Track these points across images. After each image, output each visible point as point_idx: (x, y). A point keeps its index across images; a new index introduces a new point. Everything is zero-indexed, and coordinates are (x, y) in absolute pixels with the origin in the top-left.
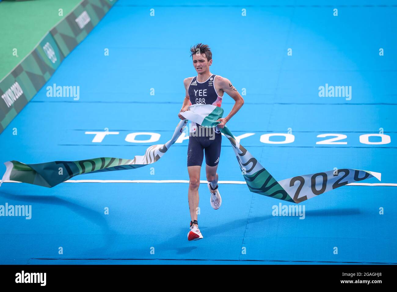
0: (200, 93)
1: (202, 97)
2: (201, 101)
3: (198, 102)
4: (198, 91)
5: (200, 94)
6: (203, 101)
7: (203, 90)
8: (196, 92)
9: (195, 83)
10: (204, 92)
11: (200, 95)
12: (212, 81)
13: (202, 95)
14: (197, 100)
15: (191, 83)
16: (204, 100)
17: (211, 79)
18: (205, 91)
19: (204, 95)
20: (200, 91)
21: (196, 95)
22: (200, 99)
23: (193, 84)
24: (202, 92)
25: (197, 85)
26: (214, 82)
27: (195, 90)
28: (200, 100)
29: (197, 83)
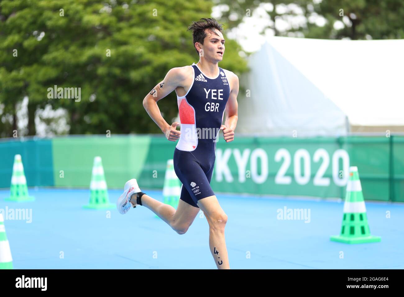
0: (213, 94)
1: (215, 101)
2: (213, 107)
3: (209, 107)
4: (211, 91)
5: (214, 96)
8: (207, 93)
9: (202, 78)
10: (220, 94)
11: (213, 98)
12: (224, 76)
13: (216, 98)
14: (208, 105)
15: (196, 77)
16: (217, 106)
17: (222, 74)
18: (221, 92)
19: (219, 98)
20: (214, 92)
21: (207, 97)
23: (200, 80)
24: (217, 92)
25: (206, 81)
26: (227, 77)
27: (205, 89)
28: (213, 105)
29: (206, 78)
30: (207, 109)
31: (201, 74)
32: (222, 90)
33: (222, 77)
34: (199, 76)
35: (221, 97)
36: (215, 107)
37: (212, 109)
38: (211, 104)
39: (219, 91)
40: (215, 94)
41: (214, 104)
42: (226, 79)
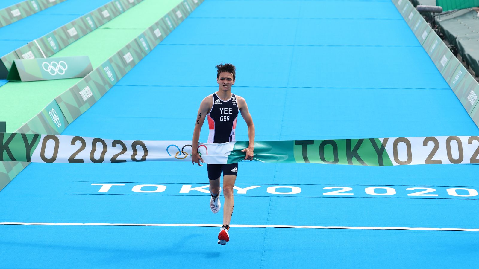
0: (225, 111)
1: (226, 115)
2: (225, 118)
3: (222, 119)
4: (224, 109)
5: (226, 112)
6: (227, 119)
7: (228, 109)
8: (221, 111)
9: (218, 102)
10: (229, 111)
12: (234, 100)
13: (227, 113)
14: (222, 118)
15: (214, 102)
16: (228, 117)
17: (234, 98)
18: (230, 109)
19: (229, 113)
20: (226, 110)
21: (221, 113)
22: (225, 116)
23: (217, 103)
24: (228, 110)
25: (221, 103)
26: (236, 100)
27: (220, 108)
29: (221, 101)
30: (222, 120)
31: (218, 99)
32: (231, 108)
33: (233, 100)
34: (217, 100)
35: (230, 112)
36: (227, 118)
37: (225, 120)
38: (224, 117)
39: (229, 109)
40: (227, 111)
41: (226, 116)
42: (236, 102)
